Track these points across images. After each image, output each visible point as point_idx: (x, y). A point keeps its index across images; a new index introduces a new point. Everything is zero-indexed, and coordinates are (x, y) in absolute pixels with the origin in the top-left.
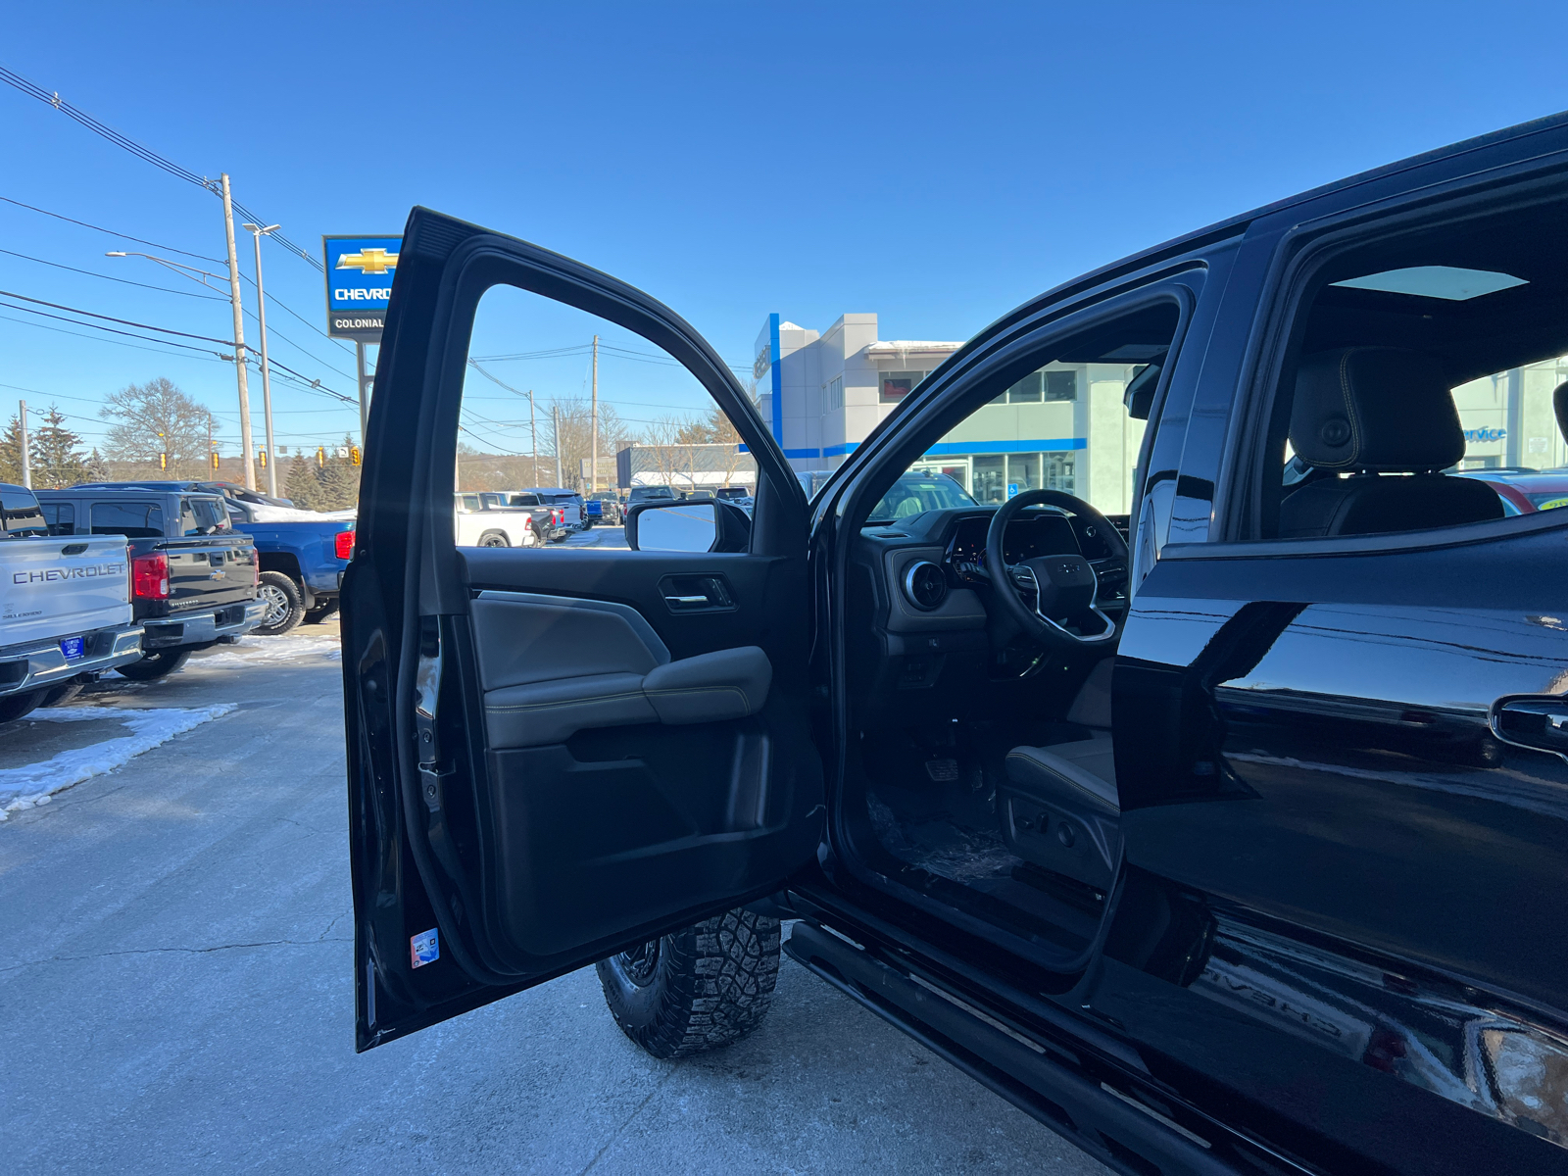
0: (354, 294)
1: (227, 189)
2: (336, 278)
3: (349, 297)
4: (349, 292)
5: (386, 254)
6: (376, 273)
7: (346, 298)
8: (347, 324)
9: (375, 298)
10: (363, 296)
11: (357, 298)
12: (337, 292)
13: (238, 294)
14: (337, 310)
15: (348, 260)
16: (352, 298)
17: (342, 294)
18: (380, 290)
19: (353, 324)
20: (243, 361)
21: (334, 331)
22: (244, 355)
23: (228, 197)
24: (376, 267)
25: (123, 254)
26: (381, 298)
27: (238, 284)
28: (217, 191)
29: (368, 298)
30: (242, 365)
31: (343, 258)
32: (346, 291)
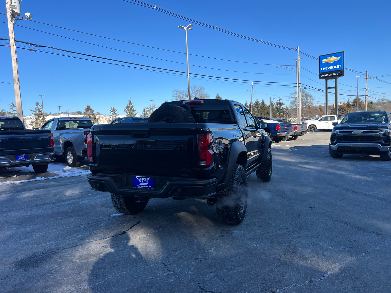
0: (326, 68)
1: (299, 49)
2: (321, 65)
3: (324, 69)
4: (324, 68)
5: (334, 58)
6: (331, 63)
7: (323, 70)
8: (323, 76)
9: (330, 69)
10: (328, 69)
11: (326, 69)
12: (321, 68)
13: (300, 72)
14: (321, 73)
15: (324, 61)
16: (325, 69)
17: (322, 69)
18: (332, 67)
19: (325, 76)
20: (300, 87)
21: (320, 78)
22: (300, 85)
23: (299, 51)
24: (331, 61)
25: (278, 67)
26: (332, 68)
27: (299, 70)
28: (297, 50)
29: (329, 69)
30: (300, 88)
31: (323, 60)
32: (323, 68)
